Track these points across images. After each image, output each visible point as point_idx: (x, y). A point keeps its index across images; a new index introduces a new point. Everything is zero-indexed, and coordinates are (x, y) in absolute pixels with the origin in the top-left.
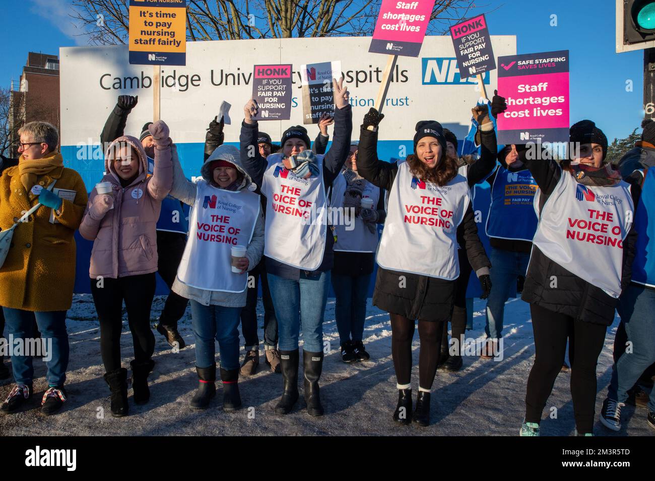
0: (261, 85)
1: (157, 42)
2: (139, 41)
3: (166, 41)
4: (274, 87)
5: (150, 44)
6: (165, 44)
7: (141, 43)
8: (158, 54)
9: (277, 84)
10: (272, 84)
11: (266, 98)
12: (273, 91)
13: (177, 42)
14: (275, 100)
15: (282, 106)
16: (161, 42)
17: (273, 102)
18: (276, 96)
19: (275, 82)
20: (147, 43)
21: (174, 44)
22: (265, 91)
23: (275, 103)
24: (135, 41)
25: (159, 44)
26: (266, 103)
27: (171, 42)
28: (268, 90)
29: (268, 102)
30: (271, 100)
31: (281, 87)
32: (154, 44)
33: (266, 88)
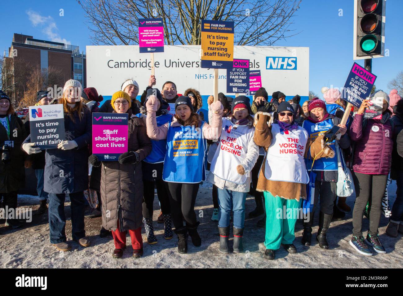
0: (232, 71)
1: (217, 55)
2: (207, 54)
3: (222, 54)
4: (239, 73)
5: (213, 55)
6: (221, 56)
7: (208, 55)
8: (218, 62)
9: (241, 72)
10: (238, 71)
11: (235, 80)
12: (239, 75)
13: (228, 54)
14: (241, 81)
15: (244, 85)
16: (219, 55)
17: (239, 83)
18: (241, 79)
19: (240, 70)
20: (211, 55)
21: (227, 56)
22: (234, 75)
23: (241, 83)
24: (205, 53)
25: (218, 56)
26: (235, 83)
27: (225, 54)
28: (236, 75)
29: (236, 82)
30: (238, 81)
31: (243, 73)
32: (215, 55)
33: (235, 73)
